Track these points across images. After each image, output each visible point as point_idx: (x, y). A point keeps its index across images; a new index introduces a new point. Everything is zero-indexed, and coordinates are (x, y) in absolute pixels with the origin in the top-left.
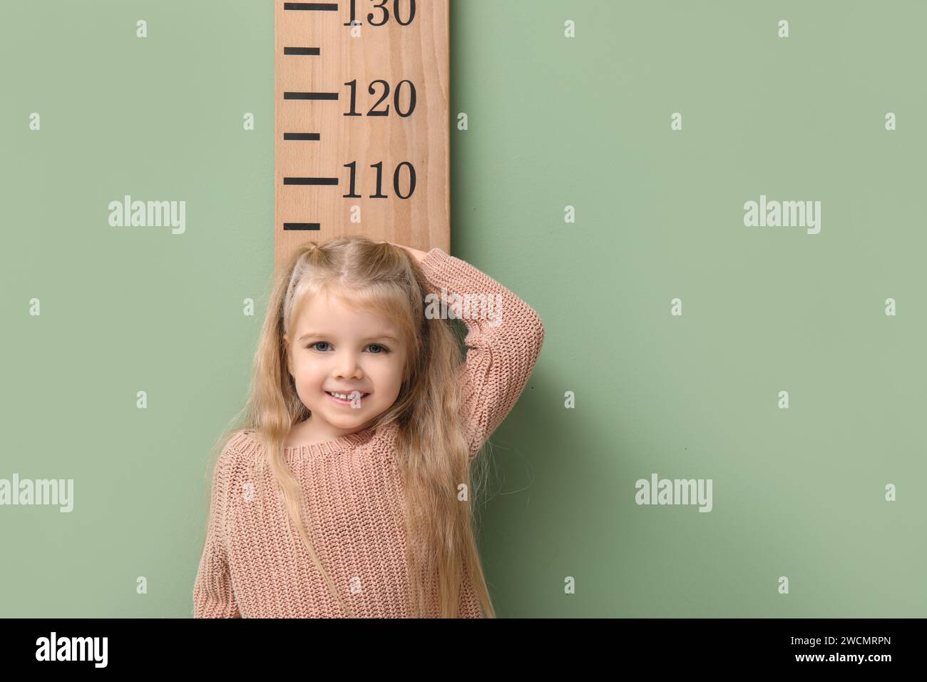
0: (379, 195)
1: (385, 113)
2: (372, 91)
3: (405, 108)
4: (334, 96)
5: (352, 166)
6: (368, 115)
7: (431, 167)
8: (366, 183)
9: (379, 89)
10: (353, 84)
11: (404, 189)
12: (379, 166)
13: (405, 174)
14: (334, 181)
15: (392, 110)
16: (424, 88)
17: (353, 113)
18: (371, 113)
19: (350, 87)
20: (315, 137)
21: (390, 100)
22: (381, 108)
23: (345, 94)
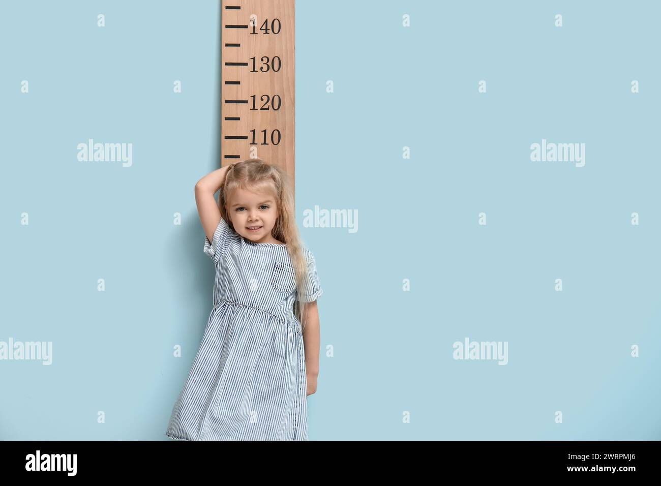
0: (265, 143)
1: (268, 109)
2: (262, 100)
3: (276, 106)
4: (246, 102)
5: (254, 131)
6: (261, 109)
7: (287, 132)
8: (259, 138)
9: (265, 99)
10: (254, 97)
11: (276, 141)
12: (265, 131)
13: (276, 134)
14: (246, 138)
15: (271, 108)
16: (284, 98)
17: (254, 109)
18: (262, 109)
19: (253, 98)
20: (238, 119)
21: (270, 103)
22: (266, 106)
23: (251, 101)
